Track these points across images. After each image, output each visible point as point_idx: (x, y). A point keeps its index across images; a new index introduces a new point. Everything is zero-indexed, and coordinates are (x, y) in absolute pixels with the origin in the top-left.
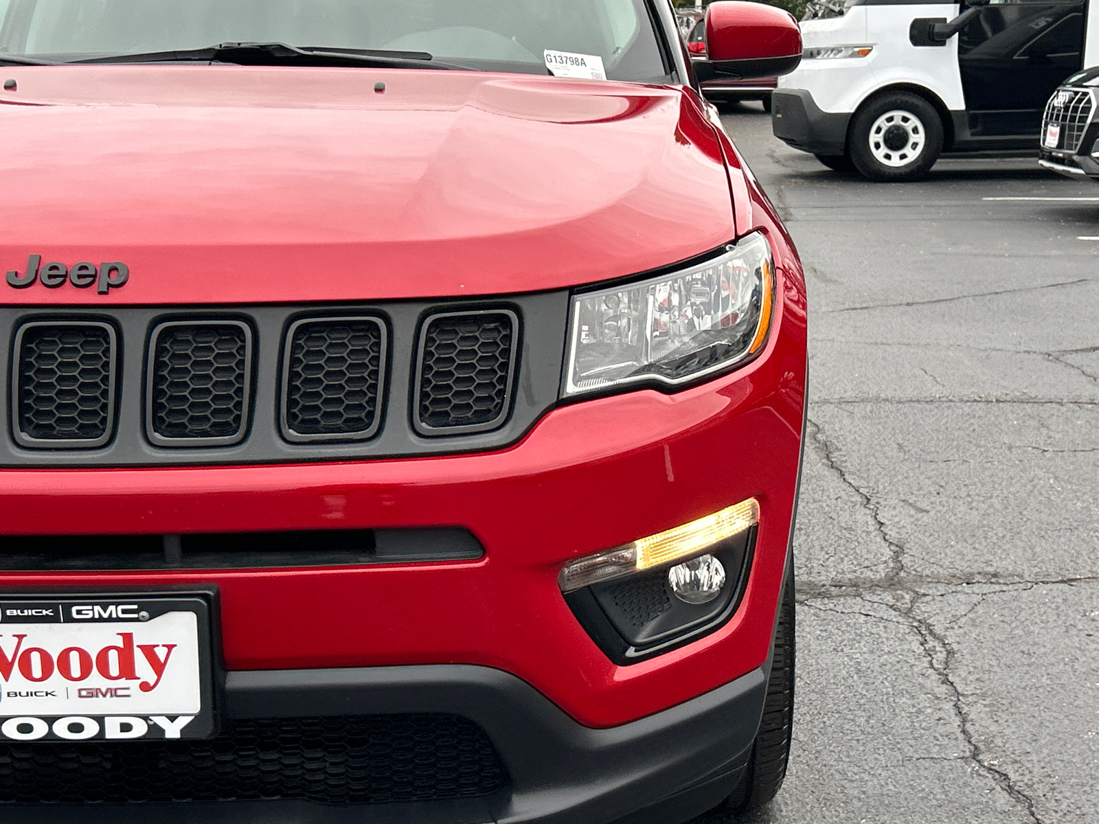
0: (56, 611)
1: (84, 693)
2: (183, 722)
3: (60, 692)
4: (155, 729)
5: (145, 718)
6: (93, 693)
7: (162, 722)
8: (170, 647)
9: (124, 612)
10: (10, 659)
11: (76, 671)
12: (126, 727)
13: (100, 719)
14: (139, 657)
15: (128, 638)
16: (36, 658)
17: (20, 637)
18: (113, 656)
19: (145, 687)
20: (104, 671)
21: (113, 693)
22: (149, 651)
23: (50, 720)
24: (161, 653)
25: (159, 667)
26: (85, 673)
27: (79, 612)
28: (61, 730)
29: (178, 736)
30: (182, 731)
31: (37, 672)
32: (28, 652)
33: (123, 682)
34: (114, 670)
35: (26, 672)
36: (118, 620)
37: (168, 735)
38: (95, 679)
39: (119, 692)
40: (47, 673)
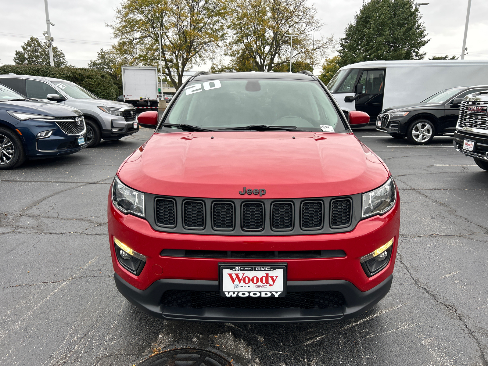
0: (252, 269)
1: (257, 286)
2: (279, 293)
3: (252, 286)
4: (272, 295)
5: (270, 292)
6: (259, 286)
7: (274, 293)
8: (277, 277)
9: (267, 269)
10: (241, 279)
11: (255, 282)
12: (266, 294)
13: (260, 292)
14: (270, 279)
15: (267, 274)
16: (247, 279)
17: (244, 274)
18: (264, 278)
19: (271, 285)
20: (262, 282)
21: (263, 286)
22: (272, 277)
23: (249, 292)
24: (275, 278)
25: (274, 281)
26: (257, 282)
27: (257, 269)
28: (252, 295)
29: (278, 296)
30: (279, 295)
31: (247, 281)
32: (245, 277)
33: (266, 284)
34: (264, 281)
35: (244, 282)
36: (266, 270)
37: (275, 296)
38: (260, 284)
39: (265, 286)
40: (249, 282)
